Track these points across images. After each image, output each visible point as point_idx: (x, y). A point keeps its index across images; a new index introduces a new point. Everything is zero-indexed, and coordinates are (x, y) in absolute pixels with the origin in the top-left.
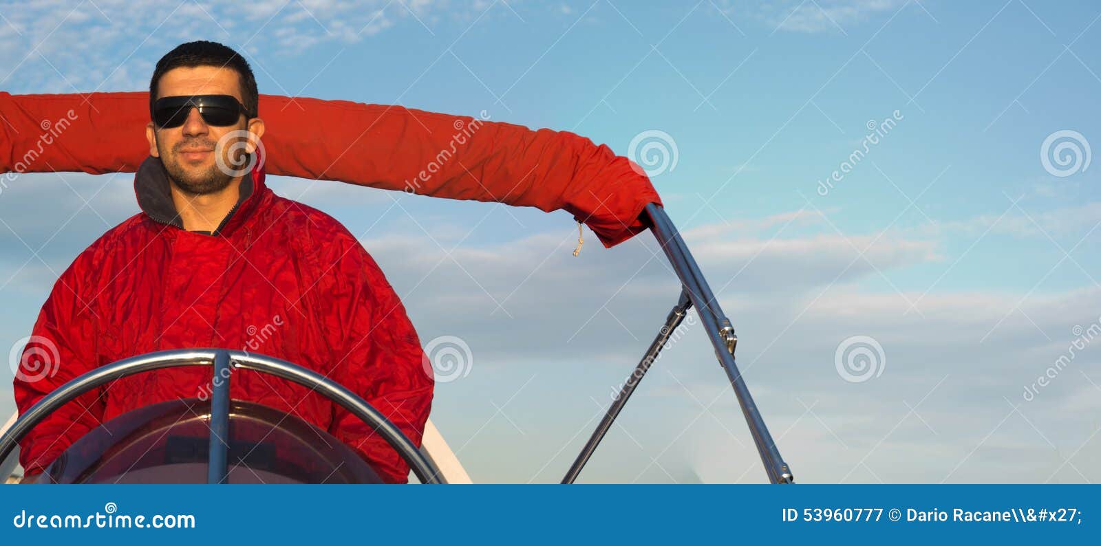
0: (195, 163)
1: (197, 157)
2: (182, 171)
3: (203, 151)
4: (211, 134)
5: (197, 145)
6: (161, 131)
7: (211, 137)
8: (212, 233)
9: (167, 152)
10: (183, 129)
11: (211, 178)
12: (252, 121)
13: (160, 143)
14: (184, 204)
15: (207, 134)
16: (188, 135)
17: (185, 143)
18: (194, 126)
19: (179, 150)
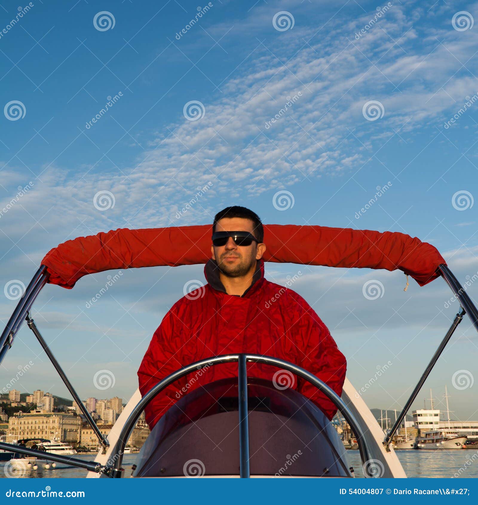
0: (231, 262)
1: (231, 260)
2: (225, 266)
3: (234, 258)
4: (238, 250)
5: (231, 254)
6: (217, 248)
7: (238, 251)
8: (241, 296)
9: (218, 258)
10: (226, 247)
11: (238, 270)
12: (259, 244)
13: (216, 253)
14: (226, 282)
15: (236, 249)
16: (227, 250)
17: (226, 253)
18: (230, 245)
19: (224, 257)
